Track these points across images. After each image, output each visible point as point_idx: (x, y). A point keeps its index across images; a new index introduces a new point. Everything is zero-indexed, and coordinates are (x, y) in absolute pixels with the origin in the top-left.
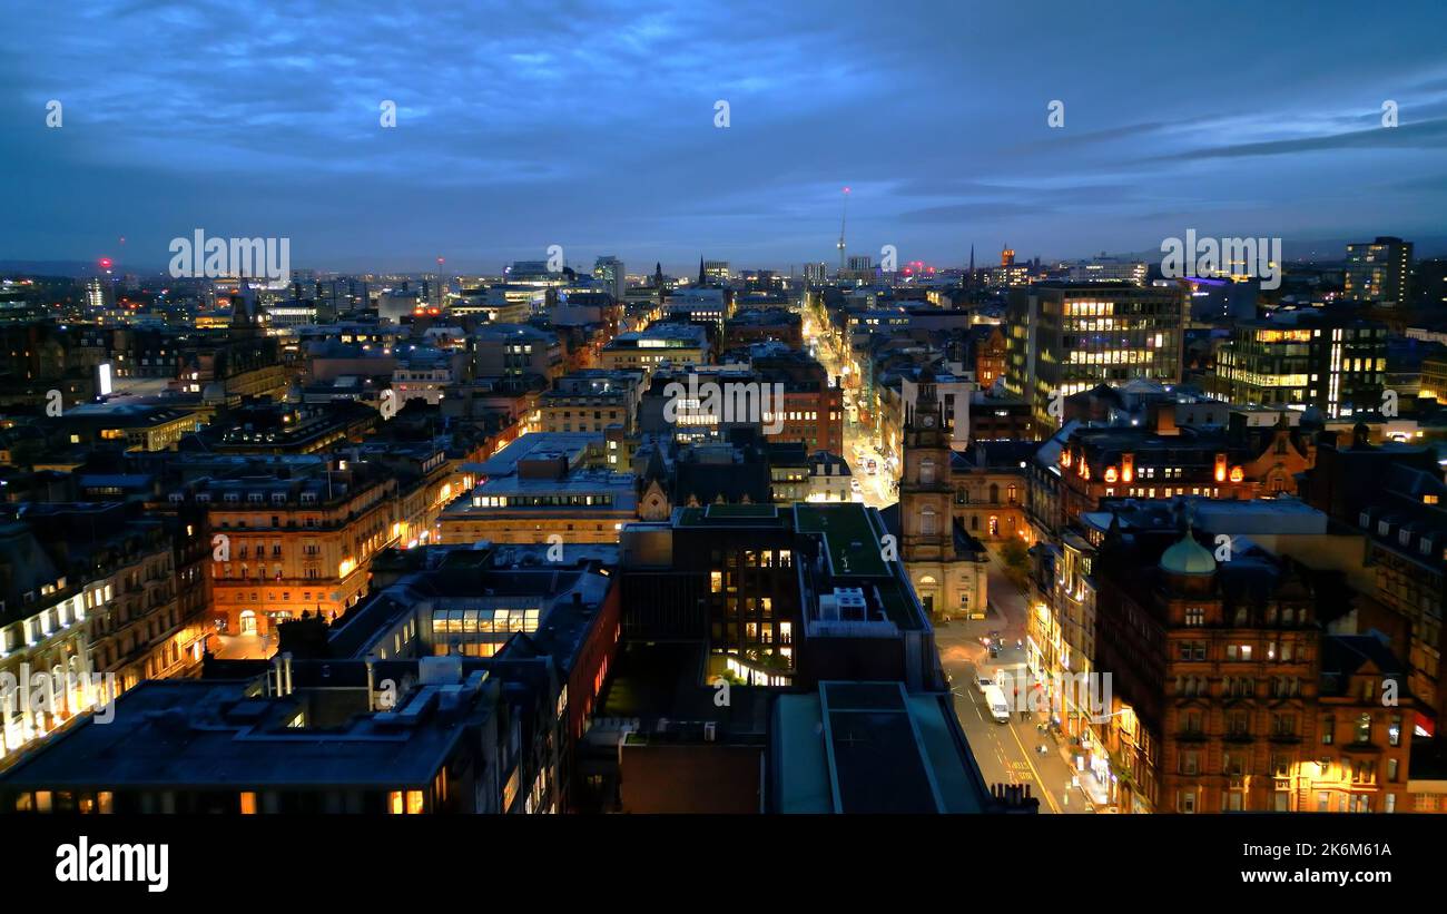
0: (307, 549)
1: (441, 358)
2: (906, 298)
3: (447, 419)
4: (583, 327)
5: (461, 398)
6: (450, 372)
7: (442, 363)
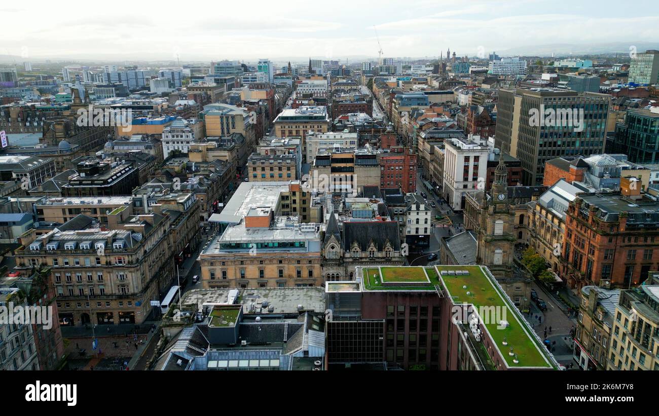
0: (119, 278)
1: (187, 126)
2: (417, 83)
3: (193, 164)
4: (258, 103)
5: (200, 151)
6: (193, 134)
7: (188, 129)
